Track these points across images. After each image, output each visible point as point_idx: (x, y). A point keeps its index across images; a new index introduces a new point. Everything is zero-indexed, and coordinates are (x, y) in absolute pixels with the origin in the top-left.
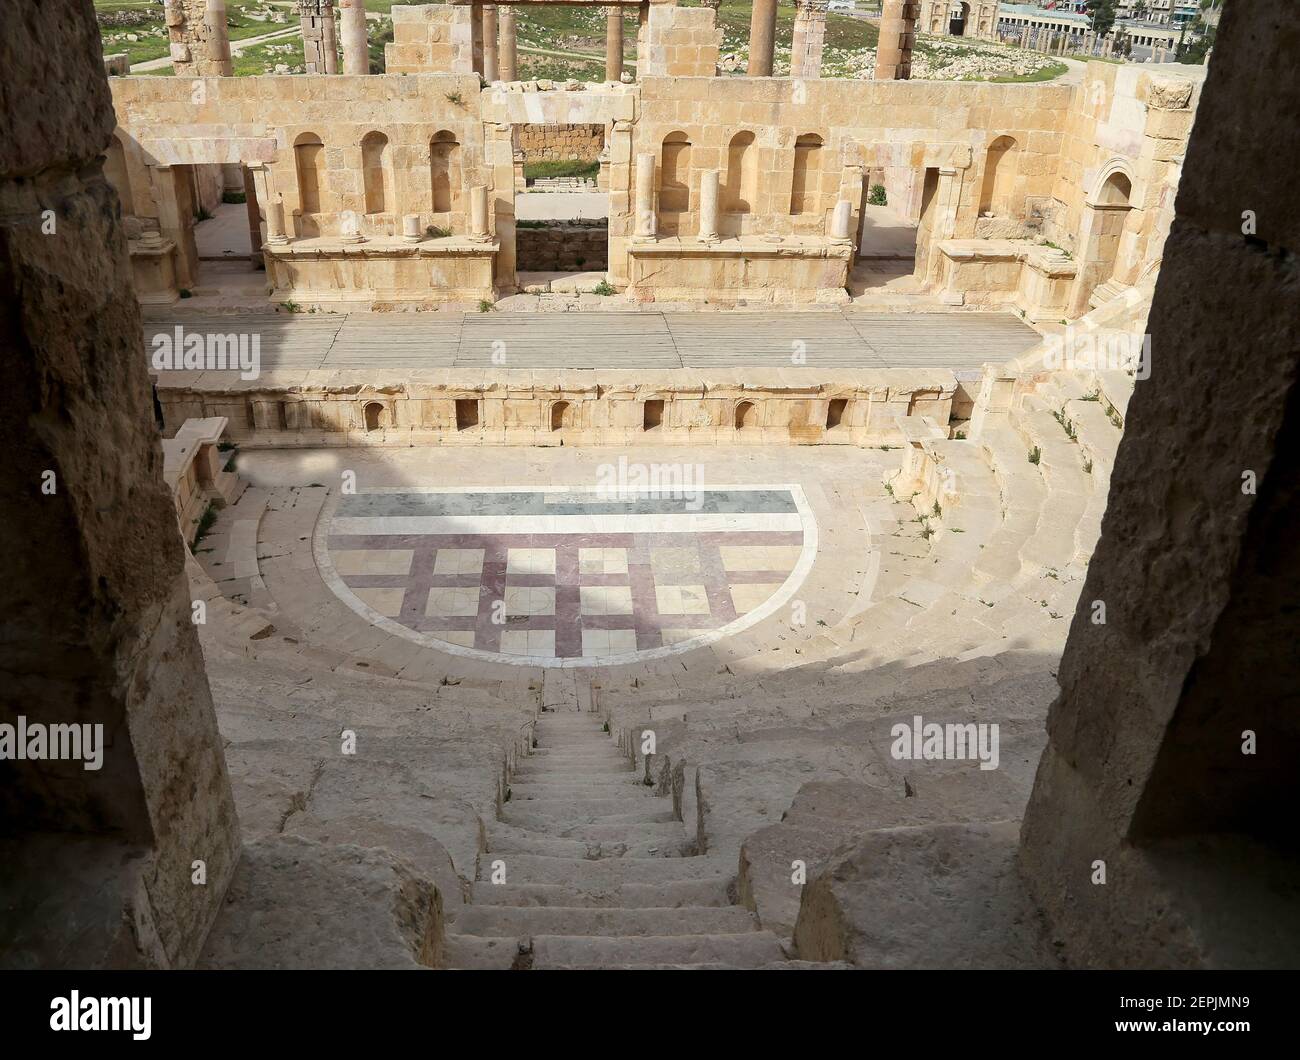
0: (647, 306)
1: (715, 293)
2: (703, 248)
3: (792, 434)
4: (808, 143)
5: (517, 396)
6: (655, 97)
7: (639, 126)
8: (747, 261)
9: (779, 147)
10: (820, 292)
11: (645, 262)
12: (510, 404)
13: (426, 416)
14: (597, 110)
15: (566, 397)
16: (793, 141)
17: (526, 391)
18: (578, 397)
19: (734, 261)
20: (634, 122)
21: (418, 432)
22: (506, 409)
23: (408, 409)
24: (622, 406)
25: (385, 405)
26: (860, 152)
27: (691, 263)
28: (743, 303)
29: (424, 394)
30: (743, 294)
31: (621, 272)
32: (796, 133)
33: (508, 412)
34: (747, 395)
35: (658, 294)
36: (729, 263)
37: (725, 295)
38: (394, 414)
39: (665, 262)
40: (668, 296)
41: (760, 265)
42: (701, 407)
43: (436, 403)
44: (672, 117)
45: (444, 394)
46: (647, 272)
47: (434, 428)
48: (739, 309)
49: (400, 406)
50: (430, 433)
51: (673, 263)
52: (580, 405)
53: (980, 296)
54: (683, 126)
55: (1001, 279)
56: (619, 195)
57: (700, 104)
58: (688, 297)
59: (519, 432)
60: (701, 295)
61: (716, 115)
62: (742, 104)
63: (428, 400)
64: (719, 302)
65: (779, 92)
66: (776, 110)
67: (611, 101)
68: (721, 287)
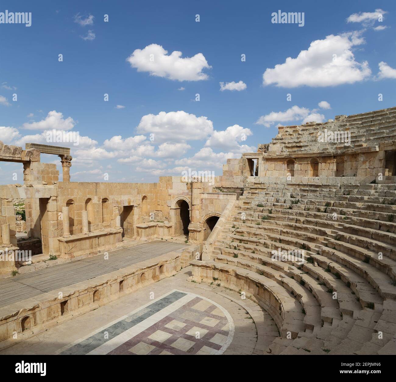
0: (73, 259)
1: (91, 250)
2: (87, 236)
3: (154, 280)
4: (105, 200)
5: (82, 293)
6: (63, 188)
7: (59, 198)
8: (98, 238)
9: (98, 202)
10: (117, 244)
11: (70, 244)
12: (80, 297)
13: (49, 314)
14: (45, 193)
15: (98, 288)
16: (101, 201)
17: (86, 290)
18: (101, 287)
19: (95, 239)
20: (57, 197)
21: (47, 323)
22: (79, 300)
23: (41, 315)
24: (113, 286)
25: (31, 316)
26: (117, 202)
27: (83, 242)
28: (100, 252)
29: (48, 305)
30: (99, 249)
31: (57, 250)
32: (102, 198)
33: (79, 301)
34: (143, 271)
35: (75, 254)
36: (94, 239)
37: (94, 250)
38: (35, 319)
39: (76, 243)
40: (79, 254)
41: (102, 239)
42: (133, 279)
43: (53, 307)
44: (68, 195)
45: (56, 302)
46: (71, 247)
47: (52, 319)
48: (99, 254)
49: (38, 314)
50: (51, 322)
51: (78, 243)
52: (102, 290)
53: (149, 237)
54: (72, 198)
55: (152, 232)
56: (54, 223)
57: (76, 190)
58: (84, 253)
59: (83, 308)
60: (88, 252)
61: (81, 193)
62: (88, 190)
63: (49, 307)
64: (93, 253)
65: (97, 186)
66: (96, 191)
67: (49, 190)
68: (92, 248)
